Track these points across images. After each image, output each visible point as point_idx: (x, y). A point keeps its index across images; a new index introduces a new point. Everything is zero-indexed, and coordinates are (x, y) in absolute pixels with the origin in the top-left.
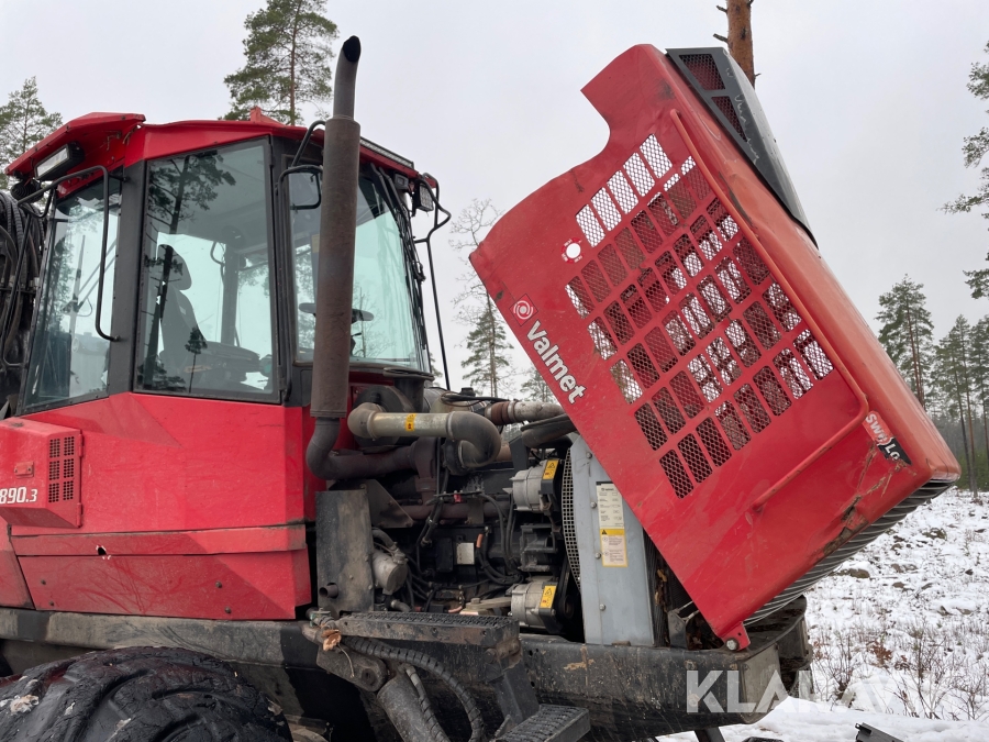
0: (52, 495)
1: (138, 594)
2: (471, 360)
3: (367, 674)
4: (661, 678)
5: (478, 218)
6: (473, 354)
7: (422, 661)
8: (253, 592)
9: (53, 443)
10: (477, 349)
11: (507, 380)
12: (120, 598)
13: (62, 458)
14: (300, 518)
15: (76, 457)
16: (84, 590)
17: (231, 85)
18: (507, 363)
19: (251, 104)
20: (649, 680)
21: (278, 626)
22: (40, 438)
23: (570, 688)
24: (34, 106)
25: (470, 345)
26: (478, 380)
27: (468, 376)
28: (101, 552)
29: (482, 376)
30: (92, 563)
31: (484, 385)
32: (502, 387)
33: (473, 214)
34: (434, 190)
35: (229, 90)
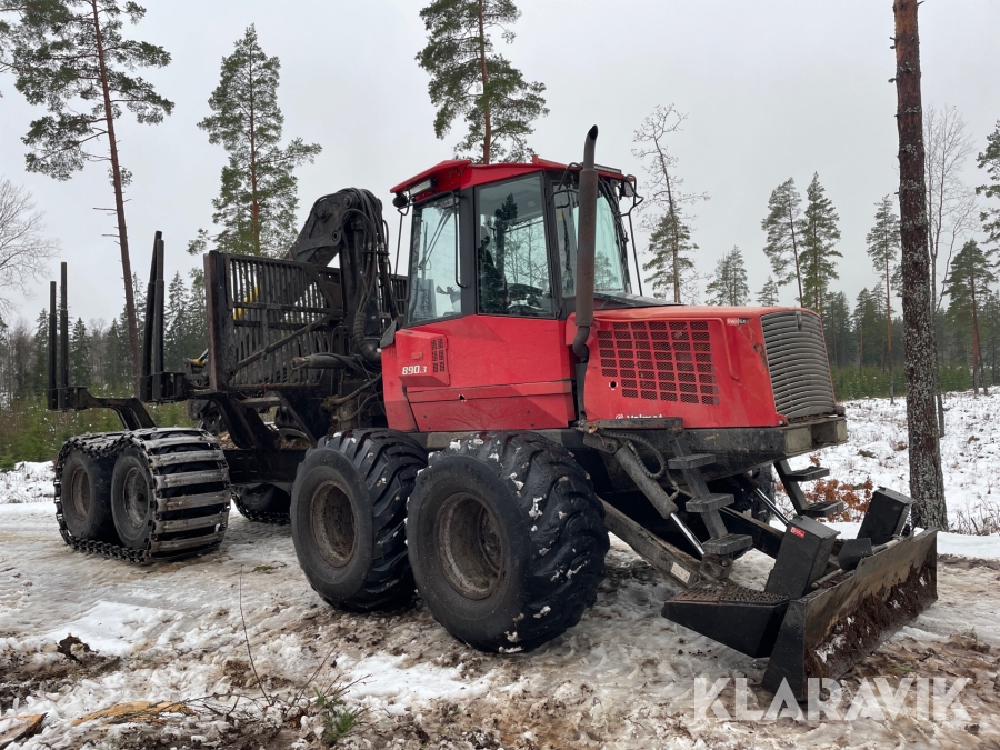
0: (435, 370)
1: (481, 419)
2: (653, 263)
3: (610, 446)
4: (749, 439)
5: (661, 124)
6: (656, 257)
7: (637, 439)
8: (546, 414)
9: (433, 342)
10: (659, 251)
11: (689, 284)
12: (471, 422)
13: (438, 350)
14: (569, 377)
15: (444, 349)
16: (450, 419)
17: (426, 18)
18: (691, 265)
19: (445, 35)
20: (744, 441)
21: (560, 431)
22: (426, 339)
23: (706, 447)
24: (255, 52)
25: (651, 248)
26: (660, 283)
27: (650, 279)
28: (462, 398)
29: (664, 279)
30: (456, 404)
31: (667, 288)
32: (685, 291)
33: (656, 121)
34: (633, 183)
35: (424, 22)
